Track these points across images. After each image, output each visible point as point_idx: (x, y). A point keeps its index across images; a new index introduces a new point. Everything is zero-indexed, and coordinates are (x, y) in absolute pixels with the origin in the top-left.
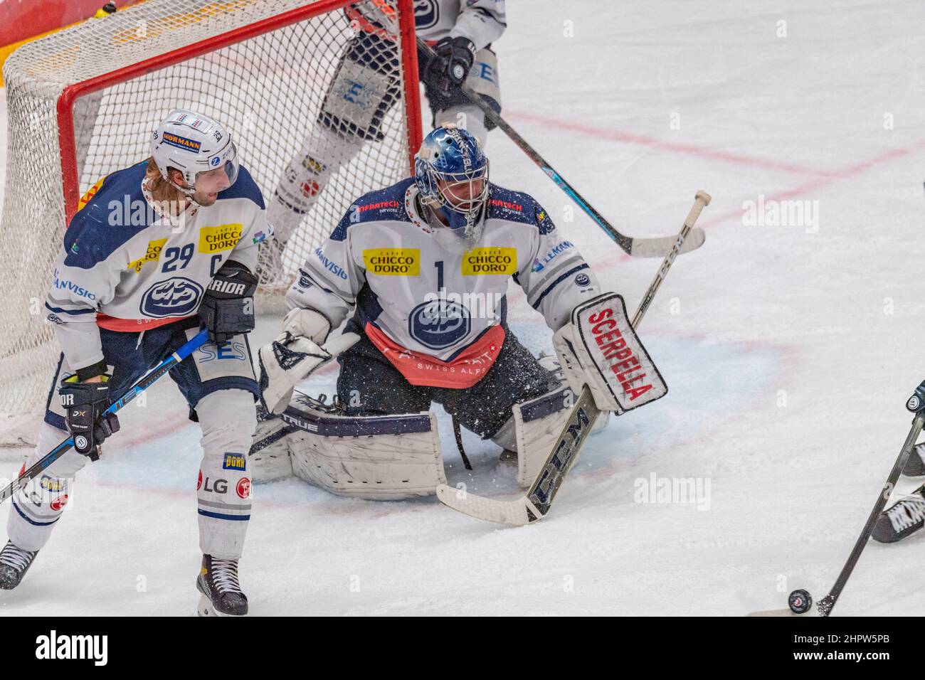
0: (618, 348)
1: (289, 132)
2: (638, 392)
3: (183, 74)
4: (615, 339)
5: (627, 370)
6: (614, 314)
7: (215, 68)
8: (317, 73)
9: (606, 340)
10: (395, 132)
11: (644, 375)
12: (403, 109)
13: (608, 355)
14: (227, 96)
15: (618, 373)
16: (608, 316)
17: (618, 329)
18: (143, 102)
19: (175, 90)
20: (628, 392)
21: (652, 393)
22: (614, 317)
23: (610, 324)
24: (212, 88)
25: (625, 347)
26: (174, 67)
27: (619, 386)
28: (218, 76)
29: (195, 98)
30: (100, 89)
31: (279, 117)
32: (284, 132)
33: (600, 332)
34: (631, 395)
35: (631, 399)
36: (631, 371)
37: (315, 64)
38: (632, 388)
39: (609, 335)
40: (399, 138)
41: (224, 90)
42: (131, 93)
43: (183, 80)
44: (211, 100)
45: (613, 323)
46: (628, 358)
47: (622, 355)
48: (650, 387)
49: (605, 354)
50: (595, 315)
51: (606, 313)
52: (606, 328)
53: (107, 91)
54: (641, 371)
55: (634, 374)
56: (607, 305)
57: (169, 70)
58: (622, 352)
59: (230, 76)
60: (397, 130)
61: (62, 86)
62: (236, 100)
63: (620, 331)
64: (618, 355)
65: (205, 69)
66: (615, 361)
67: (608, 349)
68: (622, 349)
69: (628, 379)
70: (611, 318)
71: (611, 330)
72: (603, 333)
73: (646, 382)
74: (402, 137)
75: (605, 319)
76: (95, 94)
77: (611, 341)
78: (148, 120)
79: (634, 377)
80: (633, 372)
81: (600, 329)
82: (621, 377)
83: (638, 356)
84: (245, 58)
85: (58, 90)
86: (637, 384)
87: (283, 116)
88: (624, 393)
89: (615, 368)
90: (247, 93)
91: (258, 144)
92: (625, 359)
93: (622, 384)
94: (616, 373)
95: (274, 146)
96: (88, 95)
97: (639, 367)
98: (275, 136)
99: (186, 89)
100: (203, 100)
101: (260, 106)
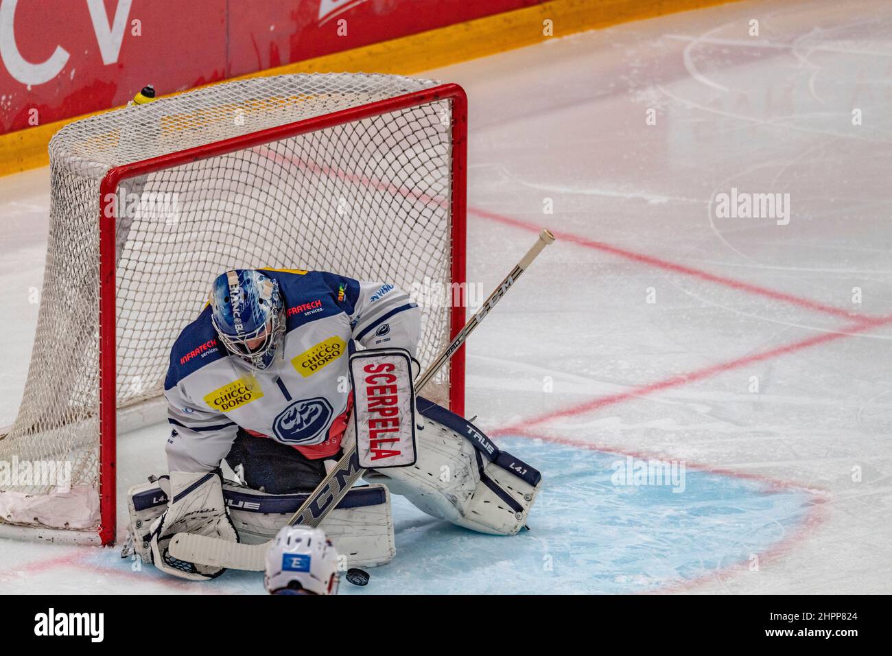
0: (387, 404)
1: (332, 230)
2: (383, 454)
3: (230, 165)
4: (389, 393)
5: (384, 428)
6: (395, 370)
7: (262, 161)
8: (364, 173)
9: (377, 393)
10: (438, 240)
11: (398, 440)
12: (448, 219)
13: (372, 408)
14: (272, 190)
15: (372, 429)
16: (387, 370)
17: (396, 386)
18: (187, 191)
19: (221, 181)
20: (372, 451)
21: (397, 460)
22: (395, 373)
23: (388, 379)
24: (258, 180)
25: (394, 406)
26: (221, 158)
27: (367, 442)
28: (265, 169)
29: (241, 190)
30: (145, 173)
31: (323, 215)
32: (327, 230)
33: (376, 383)
34: (374, 455)
35: (373, 459)
36: (387, 431)
37: (362, 164)
38: (378, 448)
39: (383, 389)
40: (441, 247)
41: (271, 184)
42: (176, 182)
43: (229, 172)
44: (256, 193)
45: (393, 378)
46: (391, 417)
47: (387, 412)
48: (398, 453)
49: (369, 405)
50: (373, 366)
51: (387, 367)
52: (382, 381)
53: (151, 176)
54: (396, 435)
55: (388, 435)
56: (389, 360)
57: (216, 161)
58: (388, 409)
59: (277, 170)
60: (440, 239)
61: (107, 167)
62: (282, 194)
63: (398, 388)
64: (382, 411)
65: (252, 161)
66: (377, 415)
67: (375, 401)
68: (389, 407)
69: (378, 438)
70: (391, 373)
71: (387, 384)
72: (377, 385)
73: (396, 447)
74: (445, 247)
75: (384, 372)
76: (139, 178)
77: (384, 395)
78: (191, 210)
79: (386, 438)
80: (388, 433)
81: (375, 380)
82: (373, 434)
83: (402, 419)
84: (293, 153)
85: (102, 171)
86: (386, 447)
87: (328, 214)
88: (368, 450)
89: (372, 423)
90: (293, 189)
91: (301, 240)
92: (388, 417)
93: (371, 441)
94: (370, 427)
95: (316, 244)
96: (133, 179)
97: (397, 430)
98: (318, 233)
99: (232, 181)
100: (248, 192)
101: (306, 202)
